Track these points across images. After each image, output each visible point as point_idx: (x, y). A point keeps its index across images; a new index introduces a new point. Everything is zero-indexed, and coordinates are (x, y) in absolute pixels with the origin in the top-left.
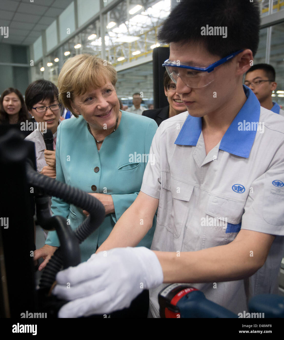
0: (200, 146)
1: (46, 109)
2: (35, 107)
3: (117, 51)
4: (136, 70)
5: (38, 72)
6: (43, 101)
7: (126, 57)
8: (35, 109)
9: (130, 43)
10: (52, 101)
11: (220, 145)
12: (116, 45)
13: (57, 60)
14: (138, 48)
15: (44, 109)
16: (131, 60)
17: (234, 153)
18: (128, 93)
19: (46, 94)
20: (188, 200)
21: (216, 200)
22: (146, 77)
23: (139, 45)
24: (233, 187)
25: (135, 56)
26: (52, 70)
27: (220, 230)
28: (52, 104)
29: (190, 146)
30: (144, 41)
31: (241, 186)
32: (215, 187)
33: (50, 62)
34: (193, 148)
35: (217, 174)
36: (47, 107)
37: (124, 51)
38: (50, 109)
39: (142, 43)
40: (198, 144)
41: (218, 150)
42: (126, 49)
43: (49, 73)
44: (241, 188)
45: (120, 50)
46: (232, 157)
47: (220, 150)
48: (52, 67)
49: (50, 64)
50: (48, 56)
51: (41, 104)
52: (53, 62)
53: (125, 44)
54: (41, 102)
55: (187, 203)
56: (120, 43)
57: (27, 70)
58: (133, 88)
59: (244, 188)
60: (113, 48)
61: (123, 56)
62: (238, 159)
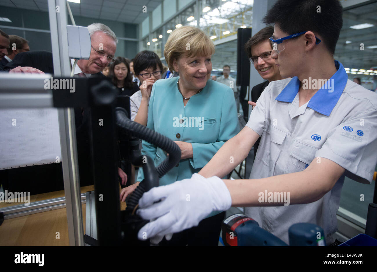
0: (295, 103)
1: (151, 76)
2: (141, 73)
3: (211, 30)
4: (226, 47)
5: (145, 45)
6: (148, 69)
7: (218, 35)
8: (142, 75)
9: (221, 25)
10: (155, 69)
11: (308, 104)
12: (210, 26)
13: (161, 36)
14: (228, 29)
15: (148, 75)
16: (221, 38)
17: (318, 111)
18: (218, 66)
19: (150, 63)
20: (281, 143)
21: (298, 144)
22: (233, 52)
23: (229, 26)
24: (312, 136)
25: (225, 35)
26: (157, 44)
27: (299, 168)
28: (155, 71)
29: (288, 103)
30: (233, 23)
31: (318, 136)
32: (299, 135)
33: (155, 38)
34: (290, 104)
35: (302, 126)
36: (151, 74)
37: (216, 31)
38: (154, 75)
39: (232, 25)
40: (293, 102)
41: (306, 107)
42: (218, 29)
43: (154, 47)
44: (318, 137)
45: (213, 30)
46: (316, 114)
47: (307, 107)
48: (157, 42)
49: (155, 40)
50: (153, 33)
51: (146, 71)
52: (158, 38)
53: (217, 25)
54: (146, 69)
55: (280, 146)
56: (213, 25)
57: (136, 43)
58: (223, 62)
59: (320, 137)
60: (207, 28)
61: (215, 35)
62: (321, 116)
